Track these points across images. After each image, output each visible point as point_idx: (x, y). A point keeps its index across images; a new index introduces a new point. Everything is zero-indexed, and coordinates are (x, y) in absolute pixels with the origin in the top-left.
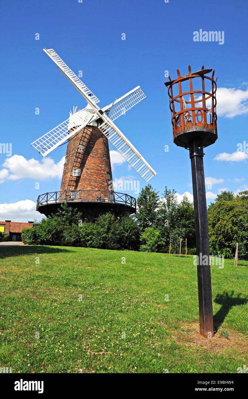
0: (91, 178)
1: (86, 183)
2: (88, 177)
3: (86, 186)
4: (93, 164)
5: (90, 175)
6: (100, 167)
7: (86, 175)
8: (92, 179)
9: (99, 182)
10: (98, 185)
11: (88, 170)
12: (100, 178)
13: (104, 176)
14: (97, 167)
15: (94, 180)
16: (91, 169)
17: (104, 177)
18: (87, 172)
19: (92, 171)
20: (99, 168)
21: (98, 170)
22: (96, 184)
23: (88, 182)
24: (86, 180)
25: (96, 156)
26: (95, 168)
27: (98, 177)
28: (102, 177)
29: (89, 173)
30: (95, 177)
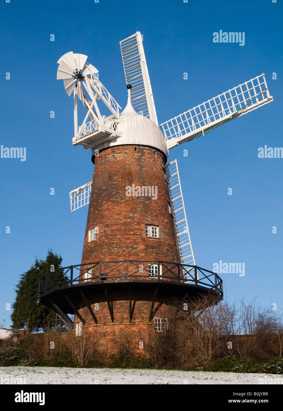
0: (112, 242)
1: (104, 250)
2: (106, 241)
3: (103, 257)
4: (116, 216)
5: (111, 235)
6: (130, 217)
7: (103, 238)
8: (114, 243)
9: (126, 245)
10: (124, 251)
11: (106, 227)
12: (128, 239)
13: (138, 233)
14: (124, 220)
15: (117, 243)
16: (112, 225)
17: (138, 235)
18: (105, 232)
19: (114, 228)
20: (128, 220)
21: (125, 224)
22: (121, 250)
23: (106, 250)
24: (103, 246)
25: (122, 199)
26: (120, 222)
27: (124, 238)
28: (133, 235)
29: (109, 232)
30: (119, 238)
